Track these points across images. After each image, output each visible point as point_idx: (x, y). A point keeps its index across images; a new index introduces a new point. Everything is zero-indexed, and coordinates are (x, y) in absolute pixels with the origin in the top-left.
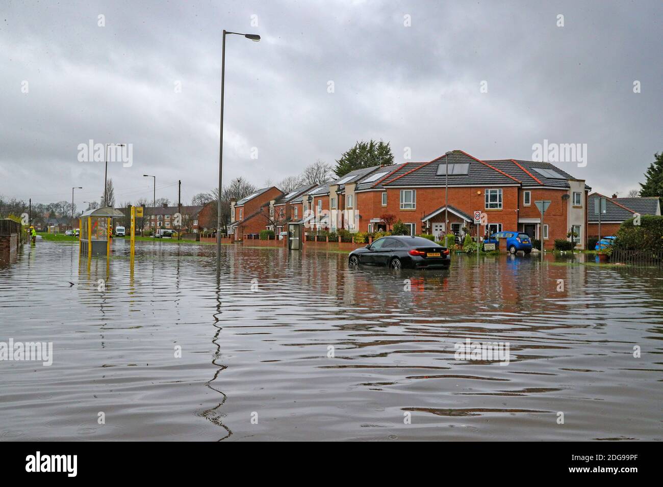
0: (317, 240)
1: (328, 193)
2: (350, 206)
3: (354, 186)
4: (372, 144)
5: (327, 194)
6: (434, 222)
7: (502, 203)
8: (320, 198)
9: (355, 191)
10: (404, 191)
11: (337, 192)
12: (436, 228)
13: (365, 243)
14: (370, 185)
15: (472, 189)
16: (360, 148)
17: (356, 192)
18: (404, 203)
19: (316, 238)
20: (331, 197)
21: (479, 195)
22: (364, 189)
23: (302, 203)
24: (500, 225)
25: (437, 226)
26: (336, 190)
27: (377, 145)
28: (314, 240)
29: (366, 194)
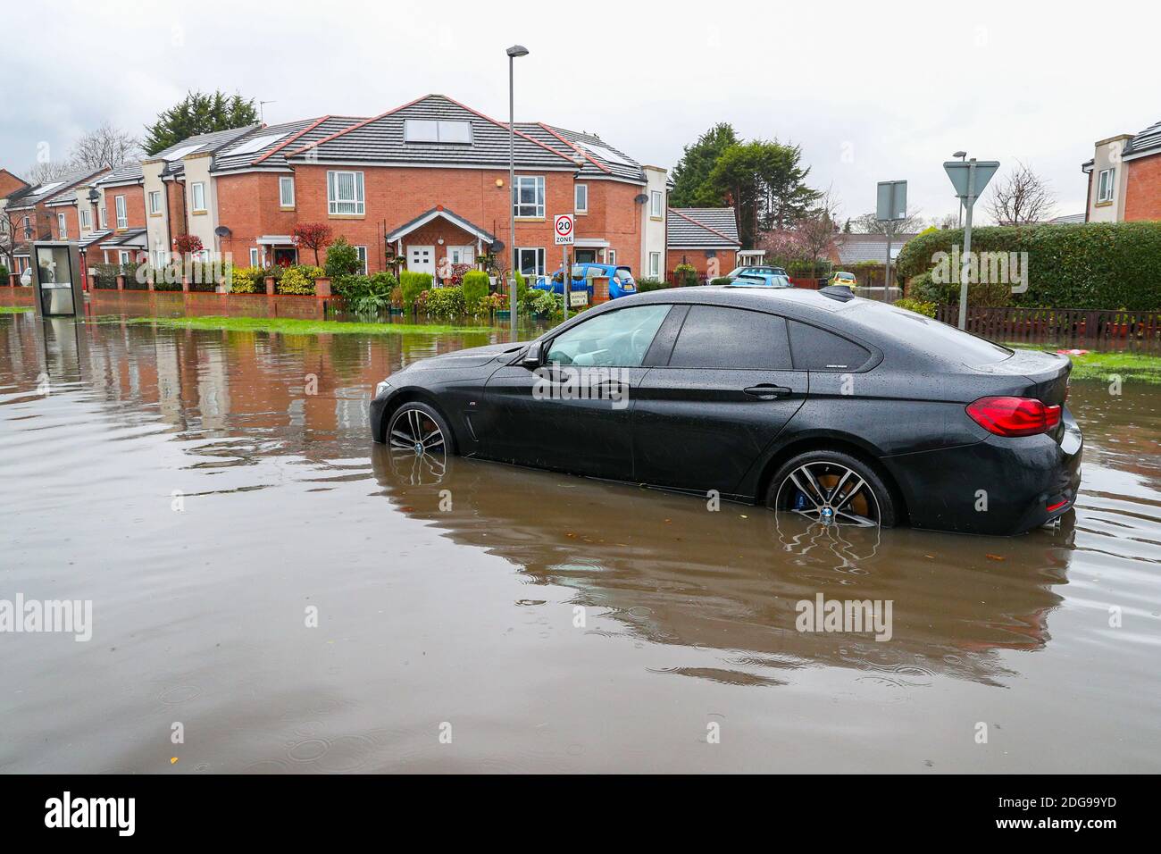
0: (124, 287)
1: (139, 179)
2: (201, 208)
3: (208, 161)
4: (218, 98)
5: (137, 182)
6: (411, 244)
7: (544, 206)
8: (121, 192)
9: (210, 172)
10: (336, 173)
11: (161, 176)
12: (417, 257)
13: (255, 292)
14: (248, 161)
15: (485, 175)
16: (195, 104)
17: (213, 175)
18: (337, 200)
19: (120, 281)
20: (147, 189)
21: (500, 187)
22: (235, 169)
23: (75, 206)
24: (541, 252)
25: (416, 253)
26: (161, 172)
27: (229, 102)
28: (117, 288)
29: (240, 180)
